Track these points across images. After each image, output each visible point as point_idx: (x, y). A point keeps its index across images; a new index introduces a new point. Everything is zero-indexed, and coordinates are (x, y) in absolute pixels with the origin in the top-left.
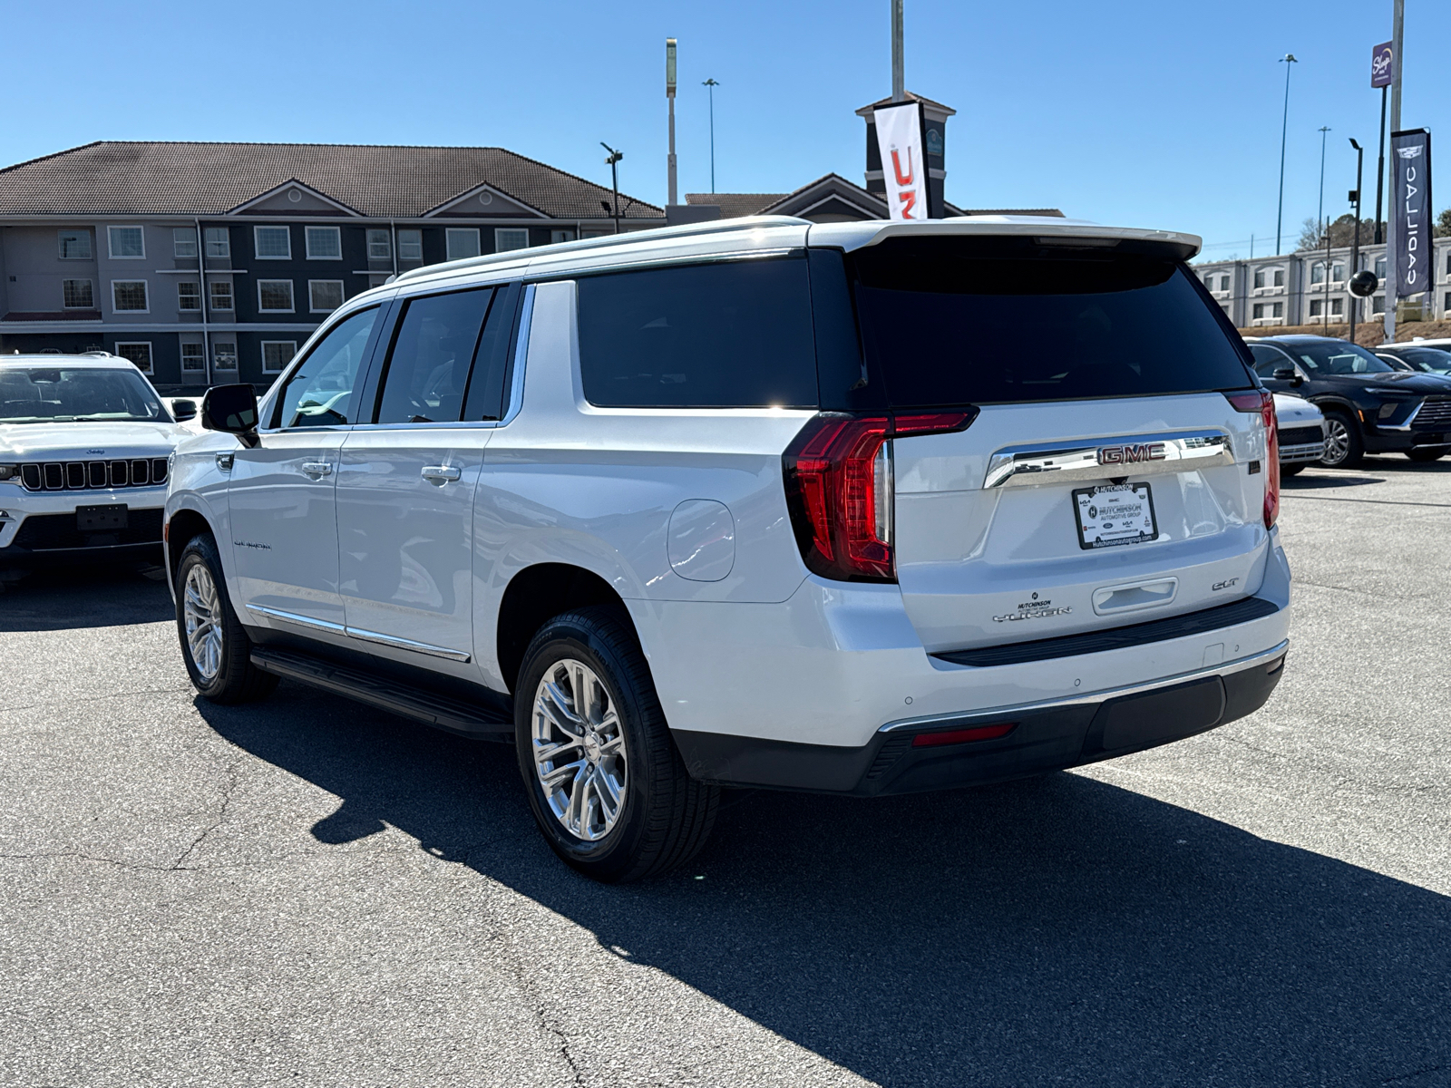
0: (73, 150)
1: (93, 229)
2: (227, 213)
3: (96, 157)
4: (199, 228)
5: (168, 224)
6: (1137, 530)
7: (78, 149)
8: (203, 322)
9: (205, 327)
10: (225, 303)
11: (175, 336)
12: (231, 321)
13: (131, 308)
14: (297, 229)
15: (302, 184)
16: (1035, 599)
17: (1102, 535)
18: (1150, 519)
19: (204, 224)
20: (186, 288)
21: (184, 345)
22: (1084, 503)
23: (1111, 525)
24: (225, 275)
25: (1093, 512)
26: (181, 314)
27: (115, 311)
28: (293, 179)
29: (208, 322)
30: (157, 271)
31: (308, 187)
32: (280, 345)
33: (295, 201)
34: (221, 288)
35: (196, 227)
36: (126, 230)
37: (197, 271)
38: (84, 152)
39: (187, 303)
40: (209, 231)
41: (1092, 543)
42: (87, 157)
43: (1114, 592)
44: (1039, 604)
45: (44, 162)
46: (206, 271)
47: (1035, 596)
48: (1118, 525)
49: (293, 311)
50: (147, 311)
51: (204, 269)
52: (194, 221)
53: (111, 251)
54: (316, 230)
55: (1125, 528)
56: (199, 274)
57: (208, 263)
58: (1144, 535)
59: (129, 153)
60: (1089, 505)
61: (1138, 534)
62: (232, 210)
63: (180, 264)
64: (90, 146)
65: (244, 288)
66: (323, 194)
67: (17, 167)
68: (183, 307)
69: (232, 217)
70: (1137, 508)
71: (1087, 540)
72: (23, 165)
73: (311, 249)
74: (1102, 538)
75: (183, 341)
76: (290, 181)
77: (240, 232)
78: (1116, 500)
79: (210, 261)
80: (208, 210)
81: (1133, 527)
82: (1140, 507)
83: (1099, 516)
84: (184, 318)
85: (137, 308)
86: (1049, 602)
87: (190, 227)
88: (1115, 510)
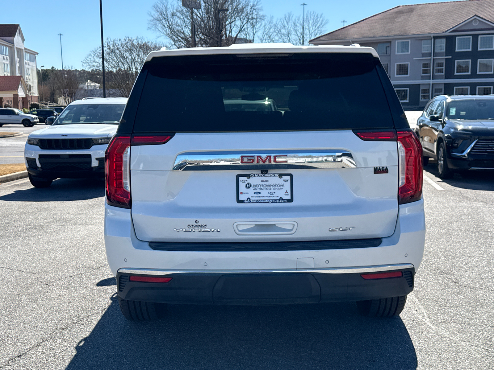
0: (388, 10)
1: (390, 42)
2: (445, 32)
3: (397, 13)
4: (433, 40)
5: (420, 39)
6: (278, 197)
7: (390, 10)
8: (430, 79)
9: (431, 81)
10: (440, 71)
11: (419, 85)
12: (442, 79)
13: (402, 74)
14: (475, 37)
15: (479, 17)
16: (197, 223)
17: (252, 197)
18: (289, 192)
19: (435, 38)
20: (425, 65)
21: (422, 90)
22: (244, 181)
23: (260, 193)
24: (442, 59)
25: (248, 186)
26: (422, 77)
27: (396, 76)
28: (476, 15)
29: (433, 79)
30: (414, 59)
31: (482, 18)
32: (462, 89)
33: (475, 25)
34: (440, 65)
35: (432, 39)
36: (403, 42)
37: (430, 58)
38: (392, 11)
39: (425, 72)
40: (438, 41)
41: (243, 201)
42: (392, 13)
43: (256, 225)
44: (199, 226)
45: (377, 16)
46: (434, 58)
47: (197, 222)
48: (265, 194)
49: (469, 73)
50: (408, 75)
51: (434, 56)
52: (431, 37)
53: (396, 50)
54: (484, 37)
55: (269, 195)
56: (431, 59)
57: (435, 54)
58: (282, 199)
59: (410, 10)
60: (246, 182)
61: (278, 198)
62: (447, 31)
63: (424, 55)
64: (395, 8)
65: (450, 64)
66: (488, 21)
67: (366, 19)
68: (423, 73)
69: (447, 34)
70: (280, 186)
71: (240, 199)
72: (368, 18)
73: (481, 45)
74: (251, 199)
75: (422, 88)
76: (474, 16)
77: (450, 40)
78: (266, 181)
79: (436, 53)
80: (438, 31)
81: (275, 195)
82: (283, 186)
83: (252, 188)
84: (423, 78)
85: (405, 74)
86: (206, 226)
87: (429, 39)
88: (265, 186)
